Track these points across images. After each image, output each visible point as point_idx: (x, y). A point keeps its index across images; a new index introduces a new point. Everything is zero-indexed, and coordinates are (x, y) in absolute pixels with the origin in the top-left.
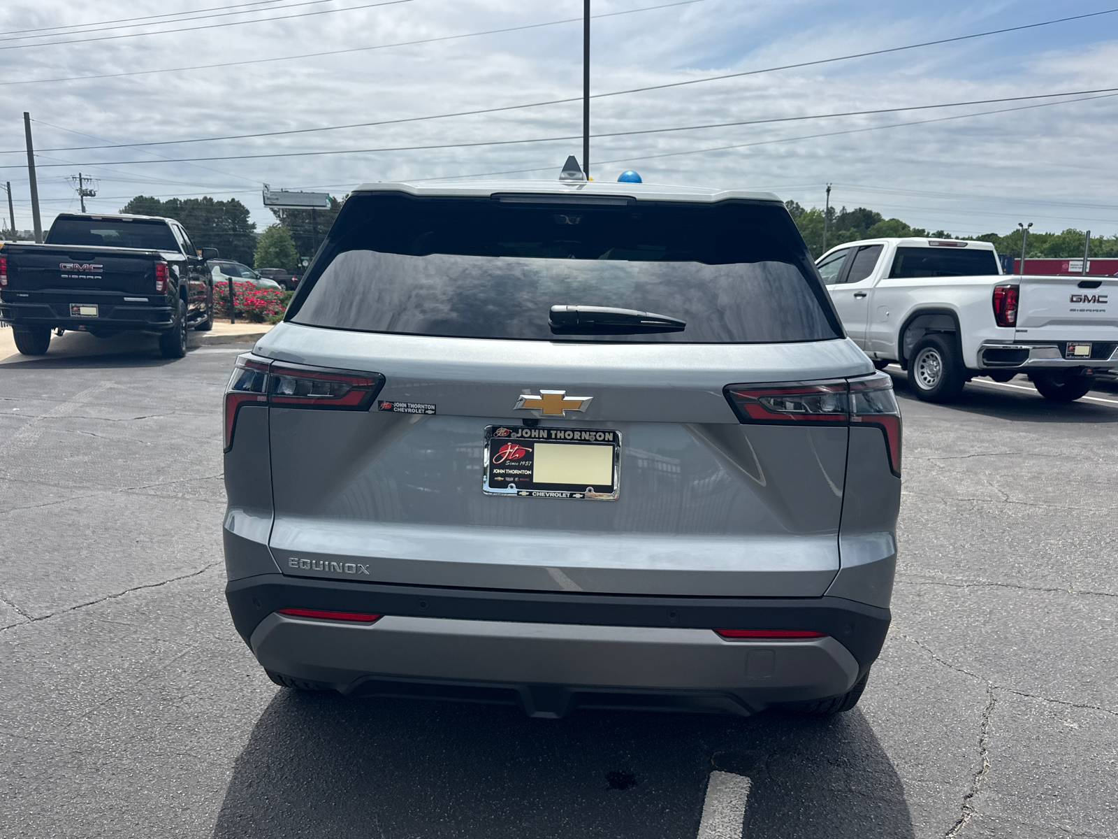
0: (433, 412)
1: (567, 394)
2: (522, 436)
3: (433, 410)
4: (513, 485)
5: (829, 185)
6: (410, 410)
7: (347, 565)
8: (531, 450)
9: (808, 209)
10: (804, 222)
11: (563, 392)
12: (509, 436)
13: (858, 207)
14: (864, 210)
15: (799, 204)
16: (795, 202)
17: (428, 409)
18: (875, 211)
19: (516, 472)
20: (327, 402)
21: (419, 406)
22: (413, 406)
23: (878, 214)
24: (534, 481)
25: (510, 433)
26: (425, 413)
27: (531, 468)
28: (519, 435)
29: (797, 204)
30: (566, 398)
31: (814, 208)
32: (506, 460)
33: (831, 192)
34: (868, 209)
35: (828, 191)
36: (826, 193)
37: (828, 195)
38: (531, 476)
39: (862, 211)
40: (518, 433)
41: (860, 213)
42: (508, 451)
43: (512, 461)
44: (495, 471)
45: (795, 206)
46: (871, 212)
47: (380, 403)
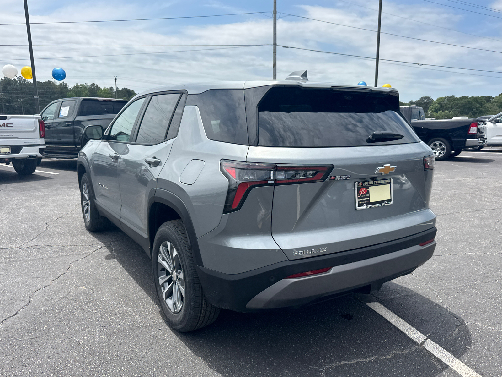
0: (349, 178)
1: (391, 166)
2: (366, 185)
3: (349, 177)
4: (365, 204)
5: (116, 77)
6: (341, 179)
7: (318, 249)
8: (368, 190)
9: (102, 88)
10: (101, 94)
11: (390, 165)
12: (362, 185)
13: (123, 88)
14: (127, 89)
15: (98, 85)
16: (96, 84)
17: (348, 177)
18: (131, 89)
19: (365, 199)
20: (310, 179)
21: (345, 176)
22: (343, 177)
23: (133, 91)
24: (371, 202)
25: (363, 184)
26: (347, 179)
27: (369, 197)
28: (365, 184)
29: (97, 85)
30: (391, 167)
31: (105, 87)
32: (362, 195)
33: (117, 80)
34: (128, 88)
35: (116, 79)
36: (115, 81)
37: (116, 81)
38: (369, 200)
39: (125, 89)
40: (365, 183)
41: (125, 90)
42: (362, 191)
43: (363, 195)
44: (359, 200)
45: (96, 86)
46: (130, 90)
47: (331, 177)
